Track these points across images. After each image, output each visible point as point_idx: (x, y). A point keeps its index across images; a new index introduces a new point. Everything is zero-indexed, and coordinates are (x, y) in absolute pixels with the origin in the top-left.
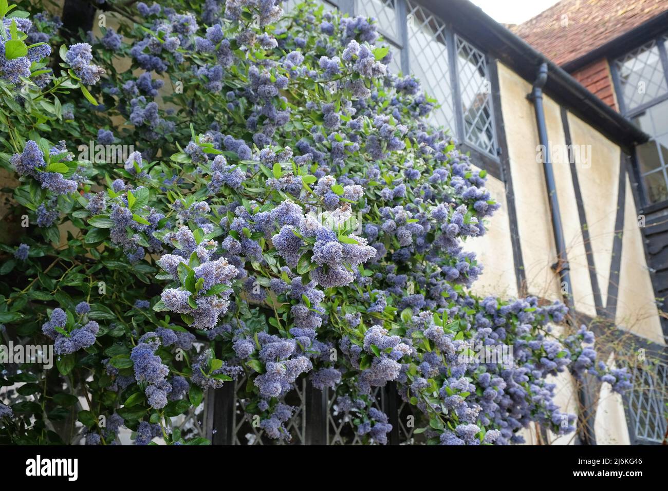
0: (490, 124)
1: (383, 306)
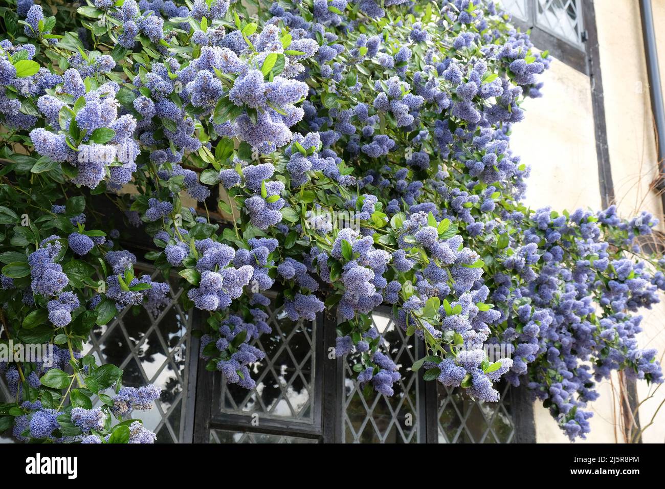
1: (370, 212)
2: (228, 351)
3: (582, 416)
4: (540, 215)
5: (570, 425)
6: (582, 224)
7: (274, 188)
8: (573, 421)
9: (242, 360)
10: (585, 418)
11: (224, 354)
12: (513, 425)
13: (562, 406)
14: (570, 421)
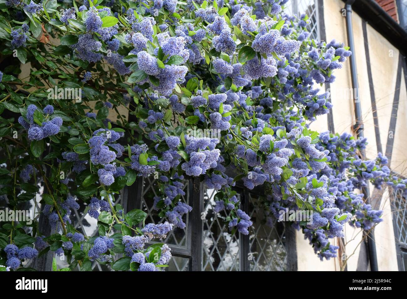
0: (316, 27)
1: (262, 127)
2: (170, 206)
3: (333, 248)
4: (324, 136)
5: (327, 253)
6: (347, 141)
7: (226, 108)
8: (328, 251)
9: (179, 211)
10: (335, 249)
11: (168, 208)
12: (286, 253)
13: (322, 243)
14: (327, 251)
